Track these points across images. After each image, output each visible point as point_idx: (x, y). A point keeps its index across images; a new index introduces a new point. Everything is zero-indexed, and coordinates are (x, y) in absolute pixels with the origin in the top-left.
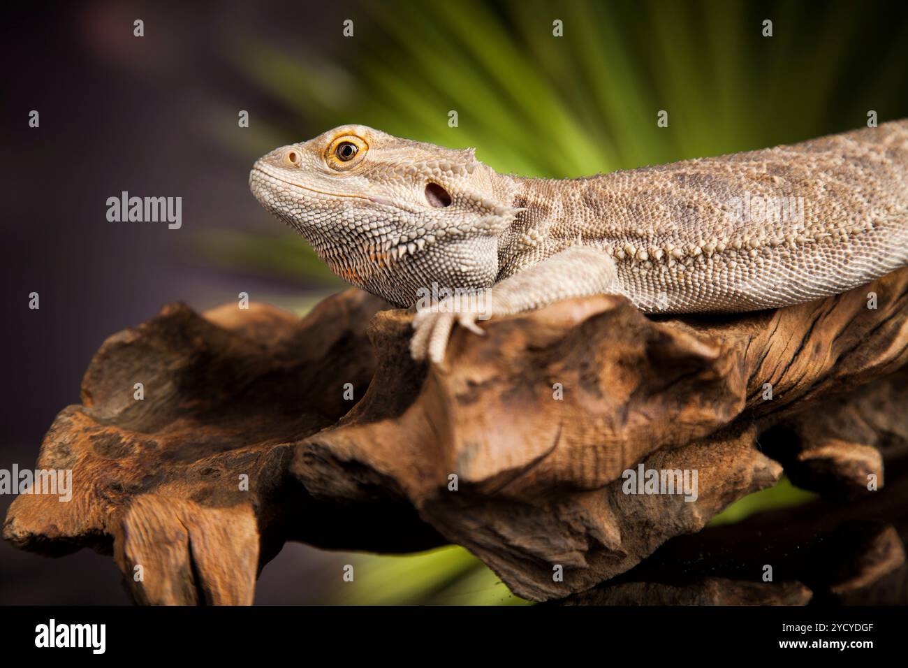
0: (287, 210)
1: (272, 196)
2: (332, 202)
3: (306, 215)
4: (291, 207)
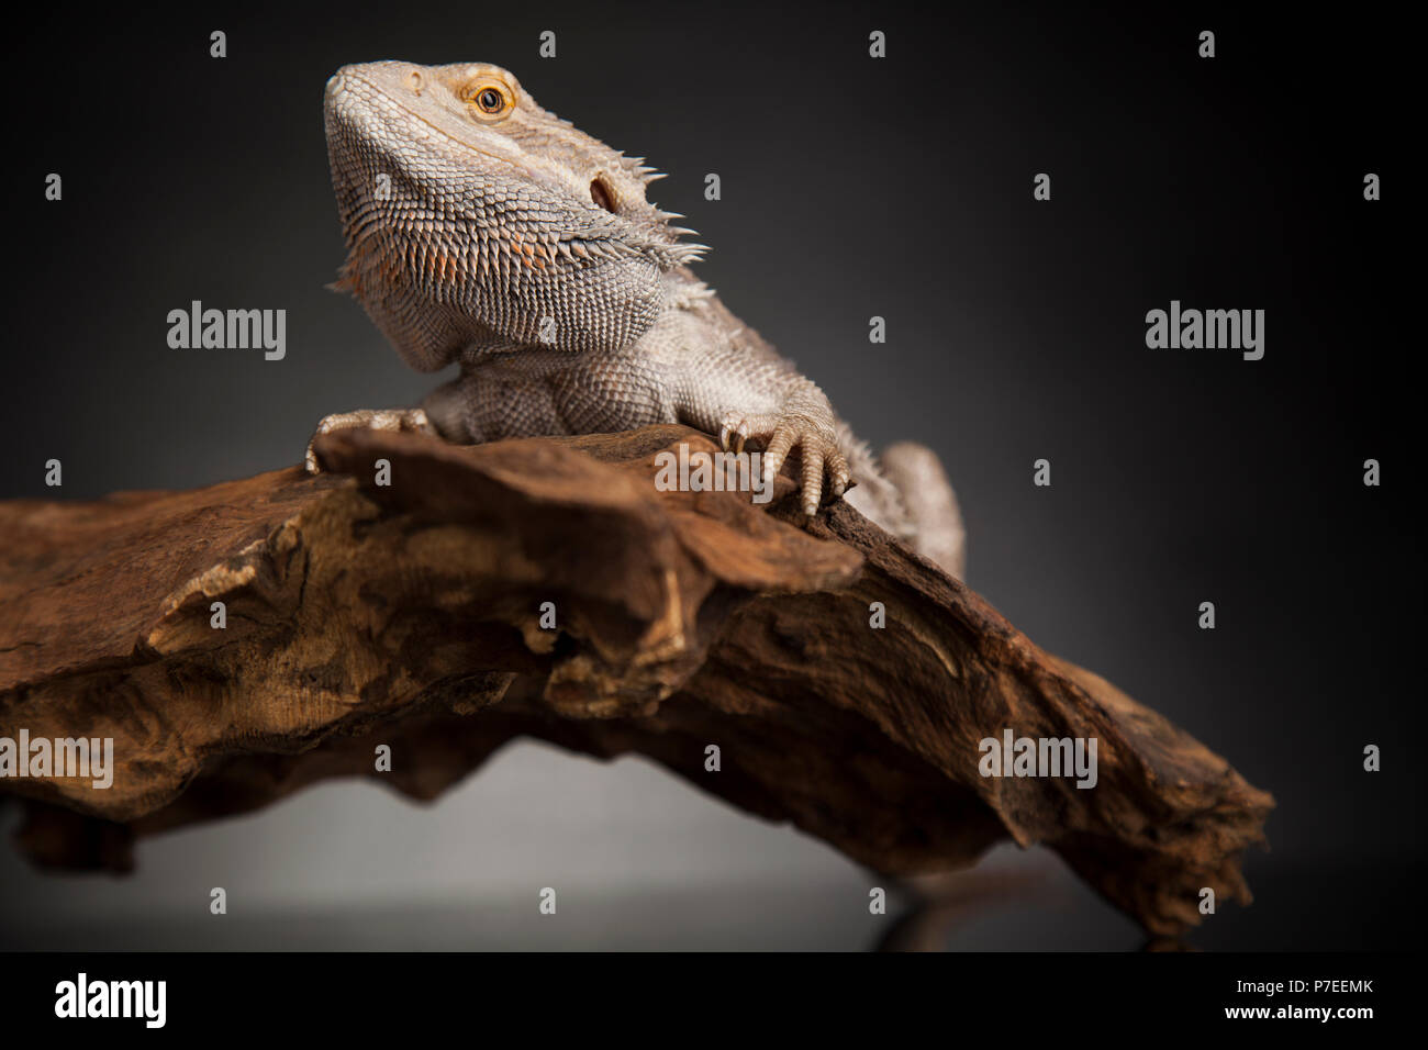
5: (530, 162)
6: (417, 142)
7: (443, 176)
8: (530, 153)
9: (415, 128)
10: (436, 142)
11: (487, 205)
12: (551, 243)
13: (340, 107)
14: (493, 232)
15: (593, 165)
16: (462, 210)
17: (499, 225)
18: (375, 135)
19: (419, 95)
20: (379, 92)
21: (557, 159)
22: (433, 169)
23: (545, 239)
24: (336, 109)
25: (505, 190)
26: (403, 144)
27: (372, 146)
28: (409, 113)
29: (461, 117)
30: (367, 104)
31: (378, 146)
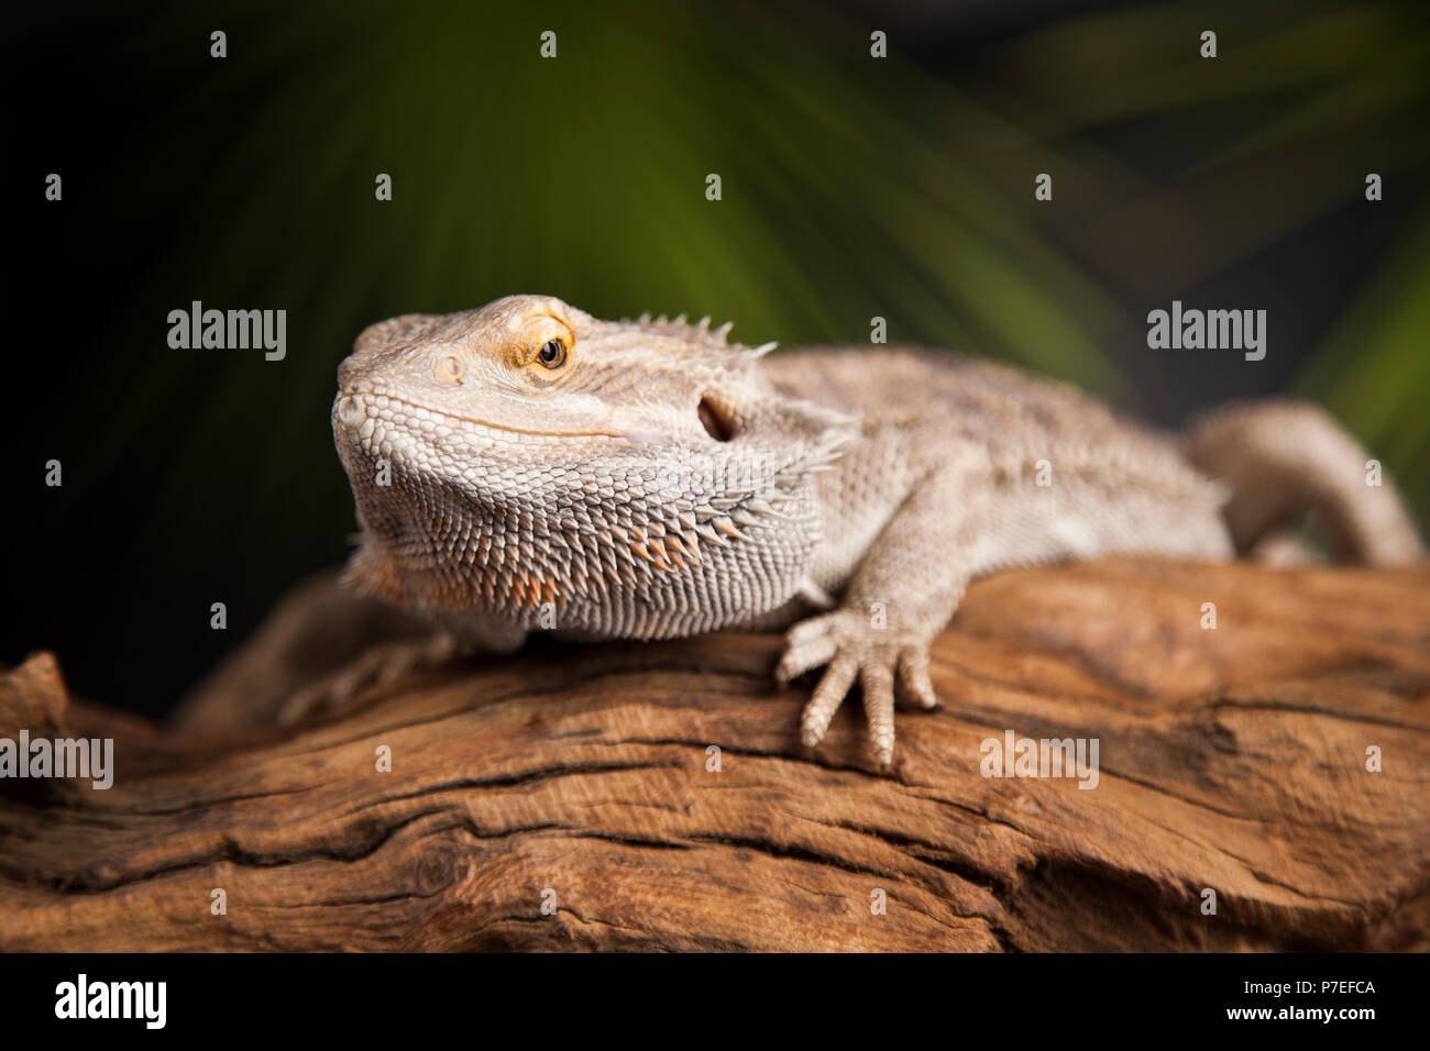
0: (455, 471)
1: (422, 447)
2: (550, 448)
3: (497, 479)
4: (463, 465)
5: (622, 419)
6: (483, 456)
7: (527, 489)
8: (615, 404)
9: (473, 439)
10: (505, 446)
11: (590, 505)
12: (685, 528)
13: (367, 443)
14: (604, 537)
15: (695, 386)
16: (559, 521)
17: (610, 522)
18: (426, 467)
19: (461, 383)
20: (415, 406)
21: (653, 400)
22: (512, 484)
23: (676, 525)
24: (360, 443)
25: (610, 481)
26: (464, 466)
27: (423, 479)
28: (461, 420)
29: (520, 391)
30: (405, 428)
31: (432, 478)
